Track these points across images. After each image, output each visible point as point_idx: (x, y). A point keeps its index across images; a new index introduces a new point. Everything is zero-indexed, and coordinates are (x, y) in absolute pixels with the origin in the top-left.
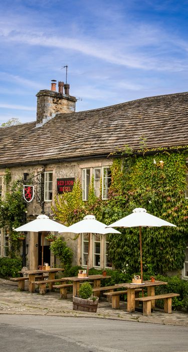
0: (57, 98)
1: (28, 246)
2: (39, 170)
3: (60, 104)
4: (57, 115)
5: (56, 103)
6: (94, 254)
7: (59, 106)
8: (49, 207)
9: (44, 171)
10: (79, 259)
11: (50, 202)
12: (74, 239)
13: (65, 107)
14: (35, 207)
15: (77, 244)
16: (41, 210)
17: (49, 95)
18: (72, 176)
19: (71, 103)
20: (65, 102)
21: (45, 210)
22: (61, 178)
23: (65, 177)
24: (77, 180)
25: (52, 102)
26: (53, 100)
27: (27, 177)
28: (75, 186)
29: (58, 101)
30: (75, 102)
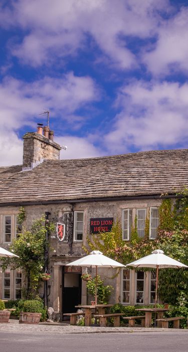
0: (45, 143)
1: (50, 287)
2: (65, 209)
3: (47, 149)
4: (44, 161)
5: (43, 148)
6: (136, 291)
7: (46, 152)
8: (79, 248)
9: (72, 210)
10: (117, 297)
11: (80, 243)
12: (113, 278)
13: (51, 153)
14: (60, 247)
15: (116, 283)
16: (69, 250)
17: (38, 138)
18: (110, 215)
19: (56, 150)
20: (51, 148)
21: (74, 250)
22: (95, 218)
23: (100, 217)
24: (116, 221)
25: (40, 146)
26: (42, 145)
27: (49, 216)
28: (114, 226)
29: (45, 146)
30: (59, 150)
